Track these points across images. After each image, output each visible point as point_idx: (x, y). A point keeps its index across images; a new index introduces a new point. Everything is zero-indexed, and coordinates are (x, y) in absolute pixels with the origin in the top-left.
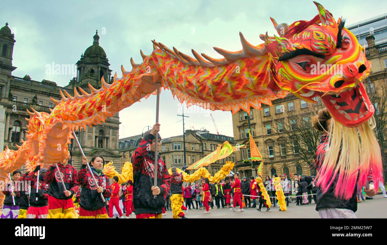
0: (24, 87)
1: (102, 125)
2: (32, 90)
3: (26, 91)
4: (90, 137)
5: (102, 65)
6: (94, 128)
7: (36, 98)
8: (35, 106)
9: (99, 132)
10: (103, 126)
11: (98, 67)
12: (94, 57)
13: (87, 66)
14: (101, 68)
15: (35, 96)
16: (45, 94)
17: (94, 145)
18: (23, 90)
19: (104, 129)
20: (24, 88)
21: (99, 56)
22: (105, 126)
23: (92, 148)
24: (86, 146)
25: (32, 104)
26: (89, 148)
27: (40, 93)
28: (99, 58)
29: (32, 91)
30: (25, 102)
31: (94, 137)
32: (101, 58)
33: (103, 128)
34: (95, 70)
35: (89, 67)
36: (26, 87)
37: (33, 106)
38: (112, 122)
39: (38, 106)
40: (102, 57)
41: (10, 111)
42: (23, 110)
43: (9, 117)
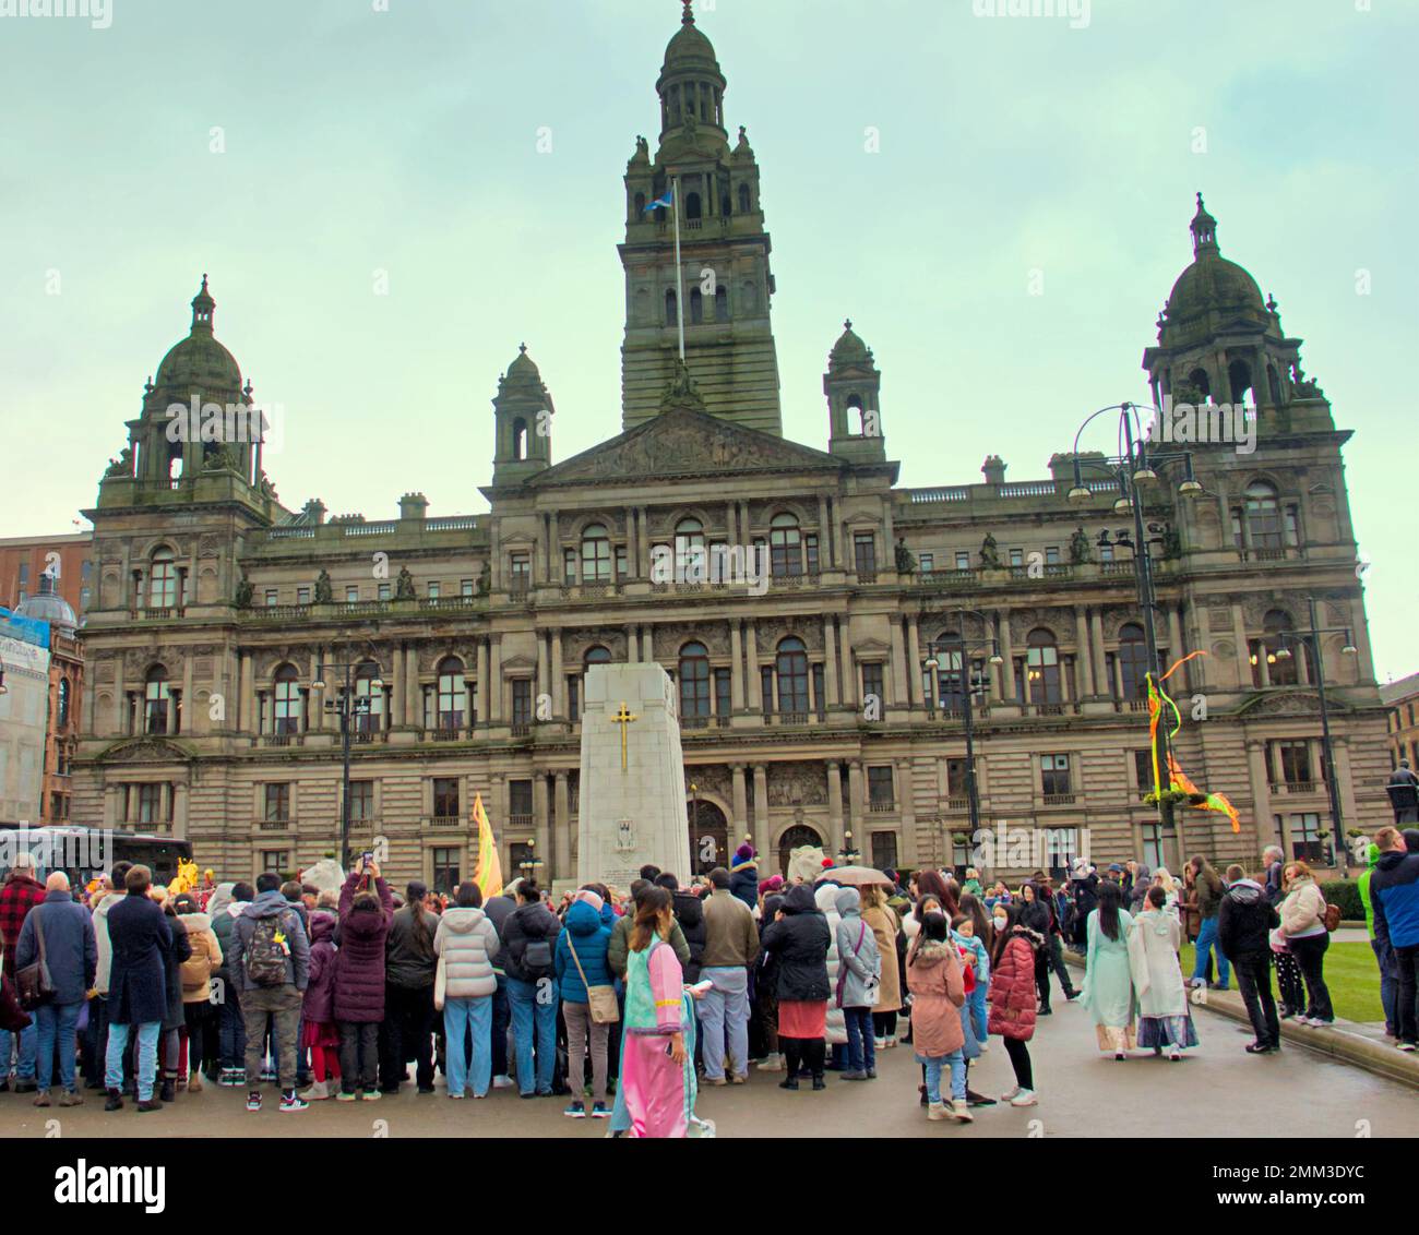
0: (944, 515)
1: (1271, 591)
2: (973, 518)
3: (955, 526)
4: (1224, 650)
5: (1231, 342)
6: (1237, 612)
7: (990, 543)
8: (992, 572)
9: (1265, 621)
10: (1278, 596)
11: (1216, 354)
12: (1197, 317)
13: (1180, 360)
14: (1229, 352)
15: (985, 536)
16: (1022, 521)
17: (1248, 679)
18: (944, 526)
19: (1285, 606)
20: (944, 520)
21: (1213, 304)
22: (1286, 592)
23: (1239, 690)
24: (1214, 687)
25: (982, 569)
26: (1226, 693)
27: (1003, 523)
28: (1215, 317)
29: (975, 525)
30: (963, 565)
31: (1243, 648)
32: (1223, 310)
33: (1281, 601)
34: (1210, 367)
35: (1187, 363)
36: (952, 515)
37: (985, 573)
38: (1320, 571)
39: (1001, 572)
40: (1229, 303)
41: (912, 608)
42: (954, 595)
43: (913, 629)
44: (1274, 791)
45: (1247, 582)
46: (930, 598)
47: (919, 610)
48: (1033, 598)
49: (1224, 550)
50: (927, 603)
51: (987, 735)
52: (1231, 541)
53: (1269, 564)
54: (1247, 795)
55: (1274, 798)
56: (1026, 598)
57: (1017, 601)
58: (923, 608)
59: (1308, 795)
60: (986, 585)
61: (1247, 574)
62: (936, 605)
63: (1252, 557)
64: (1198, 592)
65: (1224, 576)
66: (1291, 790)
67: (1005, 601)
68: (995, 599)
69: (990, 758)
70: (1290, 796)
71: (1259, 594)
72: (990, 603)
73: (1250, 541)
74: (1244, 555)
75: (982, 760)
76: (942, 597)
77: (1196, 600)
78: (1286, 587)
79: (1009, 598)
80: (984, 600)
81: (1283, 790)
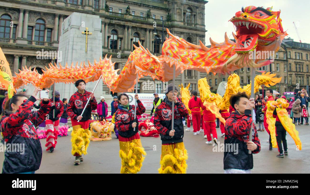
1: (189, 33)
2: (125, 1)
6: (182, 36)
7: (128, 8)
8: (129, 16)
10: (191, 34)
16: (136, 5)
19: (191, 37)
22: (192, 34)
25: (126, 14)
27: (132, 4)
29: (125, 3)
30: (120, 12)
33: (191, 35)
38: (198, 30)
39: (131, 16)
41: (107, 21)
42: (119, 20)
43: (107, 27)
44: (185, 78)
45: (185, 30)
46: (112, 19)
47: (109, 22)
48: (138, 24)
49: (181, 22)
50: (111, 21)
51: (123, 57)
52: (182, 20)
53: (189, 27)
54: (180, 78)
55: (185, 79)
56: (136, 24)
57: (134, 24)
58: (110, 22)
59: (191, 80)
60: (127, 19)
61: (185, 28)
62: (114, 22)
63: (186, 24)
64: (175, 30)
65: (181, 28)
66: (188, 78)
67: (131, 24)
68: (129, 23)
69: (123, 64)
70: (188, 79)
71: (187, 33)
72: (127, 24)
73: (186, 21)
74: (184, 24)
75: (121, 64)
76: (115, 20)
77: (174, 32)
78: (192, 33)
79: (132, 23)
80: (126, 23)
81: (187, 78)
